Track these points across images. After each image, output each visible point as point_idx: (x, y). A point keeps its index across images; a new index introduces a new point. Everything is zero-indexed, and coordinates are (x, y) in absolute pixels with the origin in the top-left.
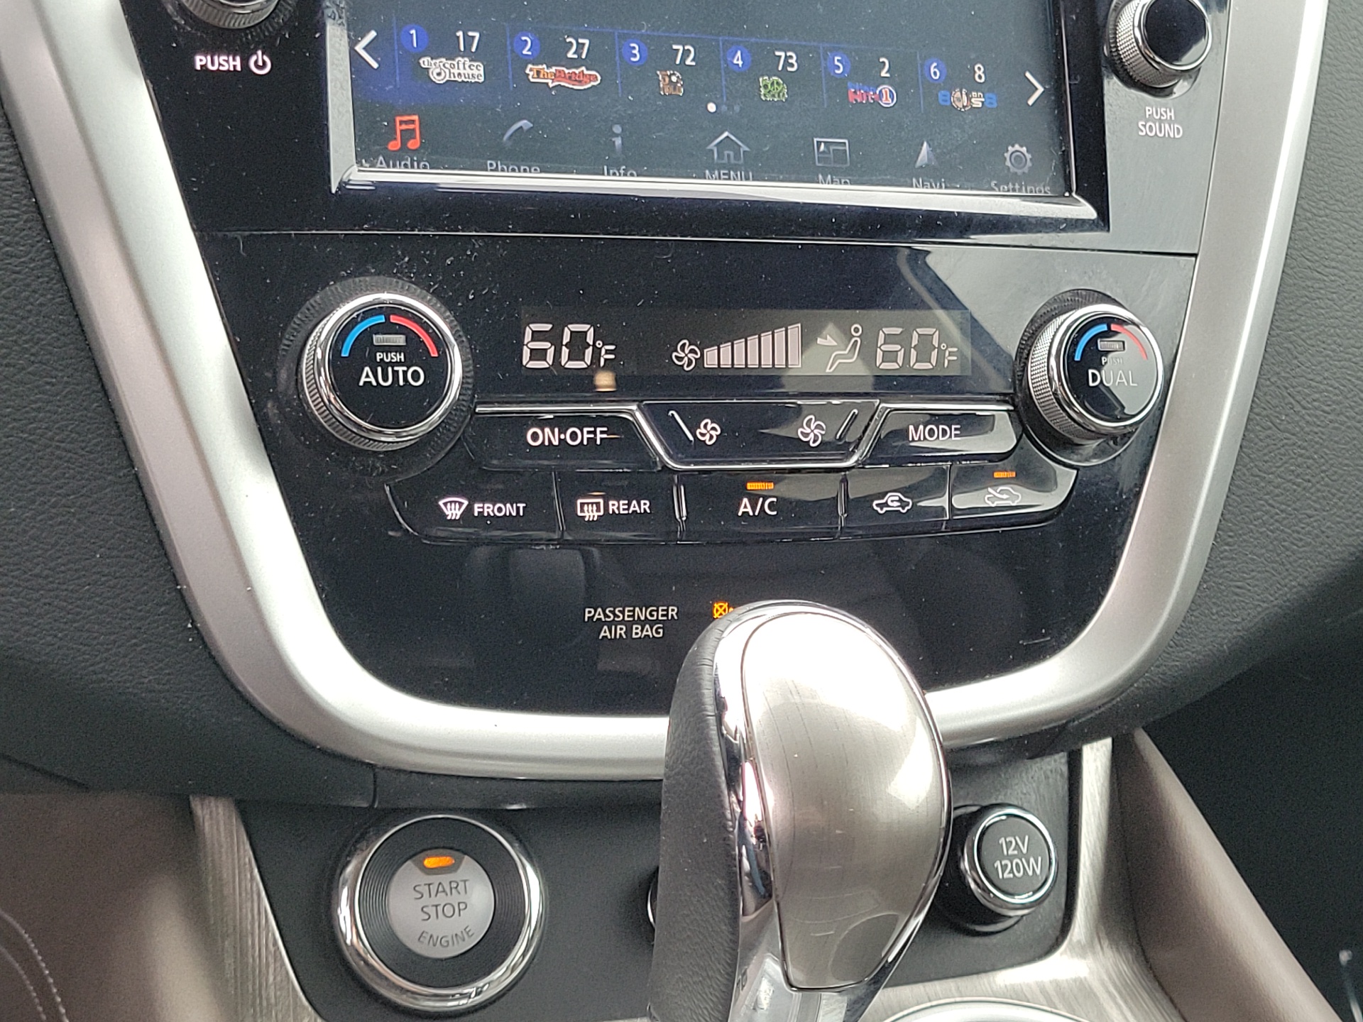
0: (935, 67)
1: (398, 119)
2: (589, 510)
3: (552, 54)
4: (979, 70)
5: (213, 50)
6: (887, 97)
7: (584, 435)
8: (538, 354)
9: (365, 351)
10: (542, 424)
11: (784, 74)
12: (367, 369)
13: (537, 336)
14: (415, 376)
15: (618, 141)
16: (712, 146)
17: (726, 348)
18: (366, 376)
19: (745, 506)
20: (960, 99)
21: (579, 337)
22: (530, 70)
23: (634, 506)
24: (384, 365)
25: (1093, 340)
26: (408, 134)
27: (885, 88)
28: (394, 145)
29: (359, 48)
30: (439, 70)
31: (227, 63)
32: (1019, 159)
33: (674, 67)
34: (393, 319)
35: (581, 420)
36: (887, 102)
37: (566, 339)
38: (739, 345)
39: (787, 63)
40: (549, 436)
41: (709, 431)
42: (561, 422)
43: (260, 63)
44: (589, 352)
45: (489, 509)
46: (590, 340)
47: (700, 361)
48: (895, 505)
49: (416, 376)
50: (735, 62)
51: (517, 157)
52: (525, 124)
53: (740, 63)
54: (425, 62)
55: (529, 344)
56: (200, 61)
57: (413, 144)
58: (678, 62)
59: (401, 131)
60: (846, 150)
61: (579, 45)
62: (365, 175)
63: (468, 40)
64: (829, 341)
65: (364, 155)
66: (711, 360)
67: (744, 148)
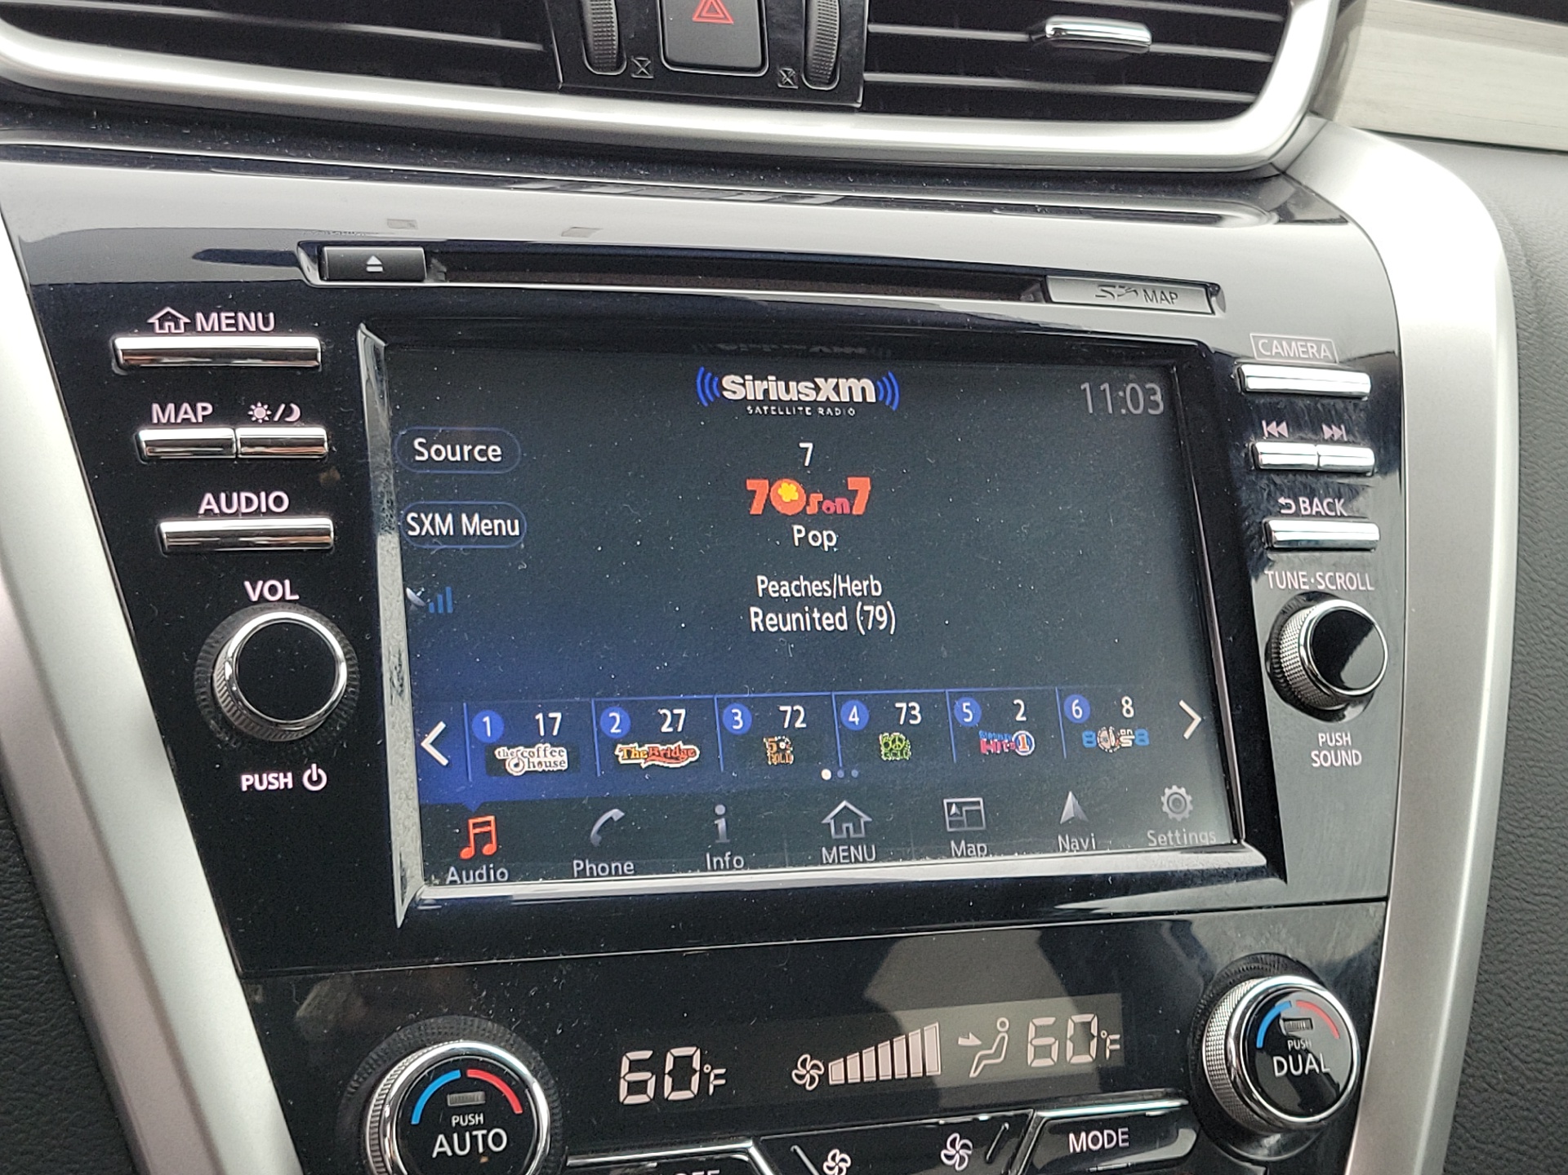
0: (1076, 705)
1: (471, 822)
3: (644, 730)
4: (1127, 704)
5: (260, 769)
6: (1024, 744)
8: (637, 1087)
9: (438, 1117)
11: (906, 729)
12: (441, 1137)
13: (635, 1066)
15: (721, 824)
16: (828, 819)
17: (853, 1060)
18: (441, 1145)
20: (1106, 739)
21: (683, 1063)
22: (620, 751)
24: (461, 1130)
25: (1275, 1022)
26: (482, 839)
27: (1023, 734)
28: (467, 853)
29: (426, 744)
30: (517, 760)
31: (278, 781)
32: (1178, 803)
33: (782, 732)
34: (471, 1074)
35: (688, 1163)
36: (1024, 750)
37: (669, 1066)
38: (868, 1054)
39: (909, 716)
41: (838, 1164)
42: (668, 1167)
43: (315, 778)
44: (695, 1079)
46: (696, 1064)
47: (824, 1077)
49: (497, 1139)
50: (851, 719)
52: (616, 814)
53: (857, 720)
54: (501, 753)
55: (627, 1076)
56: (246, 781)
57: (489, 849)
58: (786, 725)
59: (475, 834)
60: (979, 811)
61: (674, 717)
62: (433, 893)
63: (550, 723)
64: (972, 1041)
65: (434, 870)
66: (836, 1075)
67: (865, 818)
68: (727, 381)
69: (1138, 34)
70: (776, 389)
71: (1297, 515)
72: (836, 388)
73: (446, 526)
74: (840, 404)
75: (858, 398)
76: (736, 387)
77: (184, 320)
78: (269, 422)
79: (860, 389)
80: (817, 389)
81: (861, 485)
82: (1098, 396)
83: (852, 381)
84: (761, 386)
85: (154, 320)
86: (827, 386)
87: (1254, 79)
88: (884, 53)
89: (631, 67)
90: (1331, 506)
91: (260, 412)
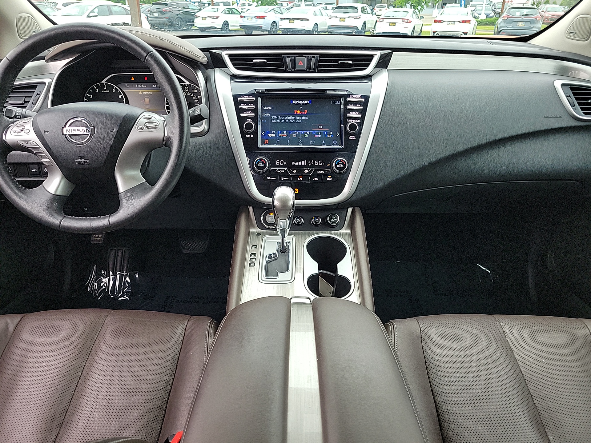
0: (326, 132)
1: (266, 140)
2: (282, 179)
3: (282, 133)
4: (331, 133)
5: (248, 135)
6: (320, 136)
7: (281, 171)
9: (258, 163)
10: (277, 170)
11: (308, 134)
14: (263, 165)
15: (288, 142)
16: (299, 142)
17: (298, 163)
18: (258, 165)
19: (299, 179)
20: (328, 136)
21: (282, 162)
22: (280, 135)
23: (287, 179)
25: (338, 162)
26: (267, 142)
27: (319, 135)
28: (265, 143)
29: (263, 134)
30: (270, 135)
31: (249, 136)
32: (335, 142)
33: (295, 134)
34: (262, 160)
35: (281, 170)
36: (319, 136)
38: (299, 162)
40: (278, 171)
41: (295, 171)
42: (279, 170)
43: (252, 136)
45: (272, 178)
46: (283, 162)
47: (295, 164)
48: (316, 180)
51: (277, 144)
52: (279, 140)
53: (303, 133)
54: (269, 135)
55: (277, 162)
56: (246, 136)
57: (267, 143)
60: (314, 142)
61: (285, 132)
62: (261, 146)
63: (273, 132)
64: (309, 162)
65: (262, 144)
66: (296, 164)
67: (302, 142)
68: (294, 101)
69: (351, 62)
70: (298, 102)
71: (352, 114)
72: (305, 102)
73: (266, 115)
74: (305, 103)
75: (307, 103)
76: (294, 102)
77: (244, 97)
78: (250, 105)
79: (307, 102)
80: (303, 102)
81: (306, 111)
82: (333, 102)
83: (306, 101)
84: (297, 102)
85: (242, 97)
86: (304, 101)
87: (367, 66)
88: (320, 66)
89: (292, 70)
90: (357, 113)
91: (250, 104)
